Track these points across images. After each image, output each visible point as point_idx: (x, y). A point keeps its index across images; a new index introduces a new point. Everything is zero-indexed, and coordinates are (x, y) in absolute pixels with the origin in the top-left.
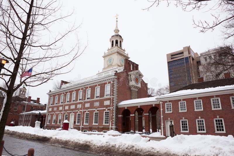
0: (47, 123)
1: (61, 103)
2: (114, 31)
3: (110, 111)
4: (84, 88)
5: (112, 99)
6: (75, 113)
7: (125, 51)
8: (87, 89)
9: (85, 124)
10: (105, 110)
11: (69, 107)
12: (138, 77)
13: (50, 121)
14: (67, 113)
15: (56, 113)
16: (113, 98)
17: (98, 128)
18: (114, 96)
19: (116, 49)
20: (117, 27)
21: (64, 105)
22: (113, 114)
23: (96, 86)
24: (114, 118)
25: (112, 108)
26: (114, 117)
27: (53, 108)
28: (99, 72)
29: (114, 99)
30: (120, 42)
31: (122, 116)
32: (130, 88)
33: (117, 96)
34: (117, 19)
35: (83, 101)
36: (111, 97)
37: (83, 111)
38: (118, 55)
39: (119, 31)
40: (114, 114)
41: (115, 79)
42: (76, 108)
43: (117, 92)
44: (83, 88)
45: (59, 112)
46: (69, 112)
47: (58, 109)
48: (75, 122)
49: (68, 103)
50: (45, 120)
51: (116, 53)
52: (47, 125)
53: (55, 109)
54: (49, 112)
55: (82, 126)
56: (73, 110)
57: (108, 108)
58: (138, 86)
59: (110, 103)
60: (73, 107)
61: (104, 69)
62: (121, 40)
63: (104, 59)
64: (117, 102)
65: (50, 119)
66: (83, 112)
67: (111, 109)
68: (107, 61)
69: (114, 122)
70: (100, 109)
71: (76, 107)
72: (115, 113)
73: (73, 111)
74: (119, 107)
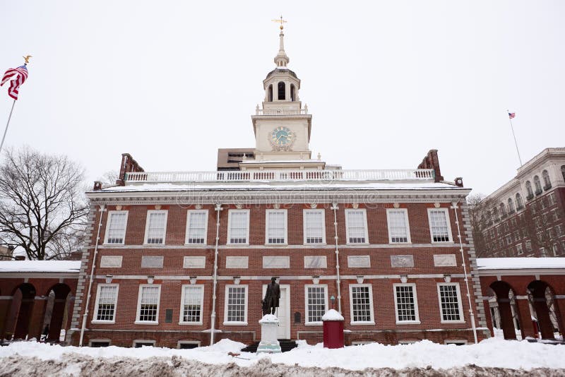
0: (91, 318)
2: (275, 60)
3: (463, 284)
4: (334, 205)
5: (462, 251)
6: (297, 285)
8: (347, 211)
10: (441, 280)
11: (255, 262)
13: (119, 312)
15: (158, 277)
16: (466, 249)
18: (467, 243)
20: (282, 50)
21: (219, 250)
22: (476, 294)
23: (389, 205)
24: (481, 304)
25: (469, 275)
26: (479, 301)
27: (130, 256)
29: (469, 252)
34: (282, 28)
35: (334, 247)
36: (460, 245)
37: (342, 280)
39: (287, 60)
40: (479, 294)
42: (298, 269)
45: (185, 278)
46: (255, 278)
47: (174, 263)
48: (297, 318)
49: (245, 246)
52: (90, 326)
53: (153, 262)
54: (103, 271)
56: (277, 273)
59: (459, 263)
60: (277, 262)
65: (108, 302)
66: (339, 282)
67: (467, 280)
69: (481, 315)
70: (421, 276)
71: (297, 262)
72: (480, 290)
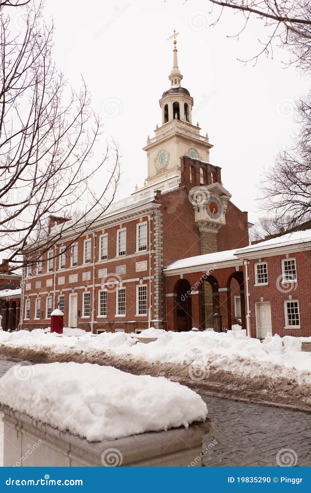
0: (24, 318)
1: (50, 270)
2: (170, 78)
3: (148, 285)
4: (94, 234)
5: (150, 256)
6: (80, 292)
7: (199, 129)
8: (101, 236)
9: (99, 316)
10: (137, 283)
11: (67, 280)
12: (218, 199)
13: (30, 314)
14: (63, 294)
15: (40, 294)
16: (154, 255)
17: (126, 324)
18: (155, 249)
19: (174, 126)
20: (176, 67)
21: (56, 274)
22: (155, 292)
23: (118, 227)
24: (157, 301)
25: (153, 277)
26: (156, 298)
27: (33, 282)
28: (137, 188)
29: (155, 257)
30: (186, 106)
31: (176, 295)
32: (196, 228)
33: (162, 249)
34: (175, 43)
35: (93, 264)
36: (149, 252)
37: (95, 287)
38: (180, 143)
39: (181, 77)
40: (157, 292)
41: (156, 211)
42: (80, 282)
43: (162, 240)
44: (92, 234)
45: (47, 293)
46: (66, 290)
47: (44, 284)
48: (79, 313)
49: (64, 270)
50: (19, 310)
51: (175, 139)
52: (24, 322)
53: (38, 285)
54: (26, 292)
55: (95, 320)
56: (73, 285)
57: (145, 278)
58: (217, 221)
59: (148, 267)
60: (73, 279)
61: (149, 179)
62: (188, 102)
63: (148, 155)
64: (162, 263)
65: (29, 309)
66: (94, 289)
67: (151, 281)
68: (155, 160)
69: (156, 310)
70: (129, 281)
71: (80, 277)
72: (157, 289)
73: (76, 288)
74: (168, 274)
